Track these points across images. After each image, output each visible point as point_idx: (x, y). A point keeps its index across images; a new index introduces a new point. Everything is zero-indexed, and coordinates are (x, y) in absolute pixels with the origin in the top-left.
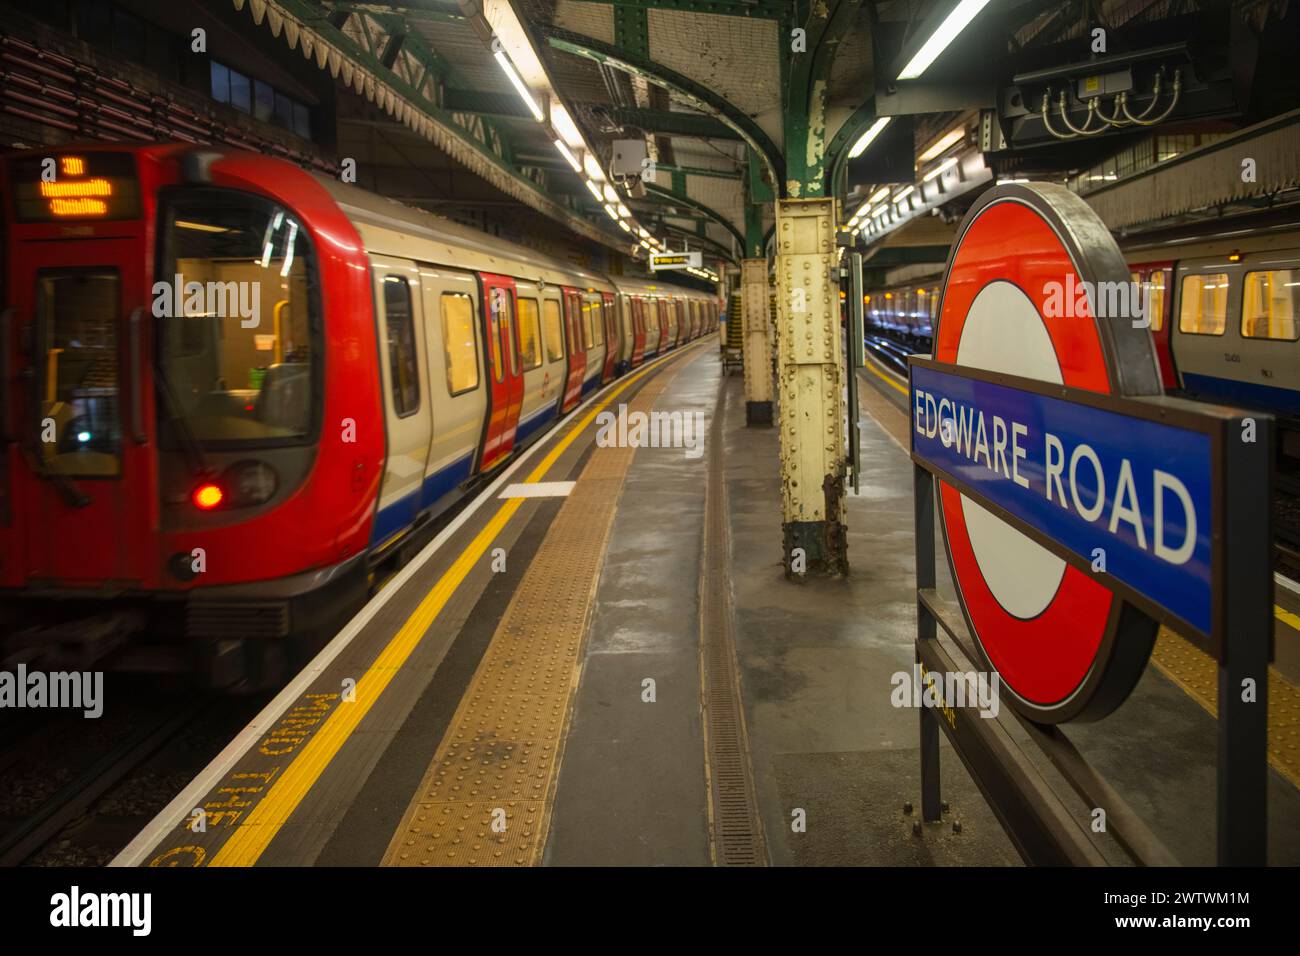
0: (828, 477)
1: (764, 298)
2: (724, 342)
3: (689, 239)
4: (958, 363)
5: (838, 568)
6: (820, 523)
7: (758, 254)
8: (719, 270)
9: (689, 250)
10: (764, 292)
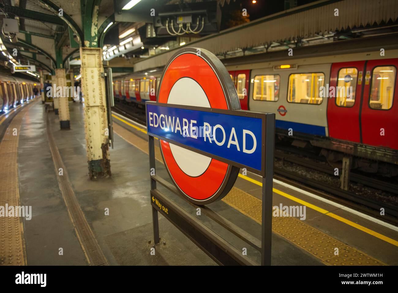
0: (103, 144)
1: (64, 83)
2: (44, 100)
3: (30, 61)
4: (168, 103)
5: (107, 174)
6: (101, 160)
7: (61, 67)
8: (40, 73)
9: (30, 65)
10: (64, 81)
